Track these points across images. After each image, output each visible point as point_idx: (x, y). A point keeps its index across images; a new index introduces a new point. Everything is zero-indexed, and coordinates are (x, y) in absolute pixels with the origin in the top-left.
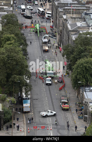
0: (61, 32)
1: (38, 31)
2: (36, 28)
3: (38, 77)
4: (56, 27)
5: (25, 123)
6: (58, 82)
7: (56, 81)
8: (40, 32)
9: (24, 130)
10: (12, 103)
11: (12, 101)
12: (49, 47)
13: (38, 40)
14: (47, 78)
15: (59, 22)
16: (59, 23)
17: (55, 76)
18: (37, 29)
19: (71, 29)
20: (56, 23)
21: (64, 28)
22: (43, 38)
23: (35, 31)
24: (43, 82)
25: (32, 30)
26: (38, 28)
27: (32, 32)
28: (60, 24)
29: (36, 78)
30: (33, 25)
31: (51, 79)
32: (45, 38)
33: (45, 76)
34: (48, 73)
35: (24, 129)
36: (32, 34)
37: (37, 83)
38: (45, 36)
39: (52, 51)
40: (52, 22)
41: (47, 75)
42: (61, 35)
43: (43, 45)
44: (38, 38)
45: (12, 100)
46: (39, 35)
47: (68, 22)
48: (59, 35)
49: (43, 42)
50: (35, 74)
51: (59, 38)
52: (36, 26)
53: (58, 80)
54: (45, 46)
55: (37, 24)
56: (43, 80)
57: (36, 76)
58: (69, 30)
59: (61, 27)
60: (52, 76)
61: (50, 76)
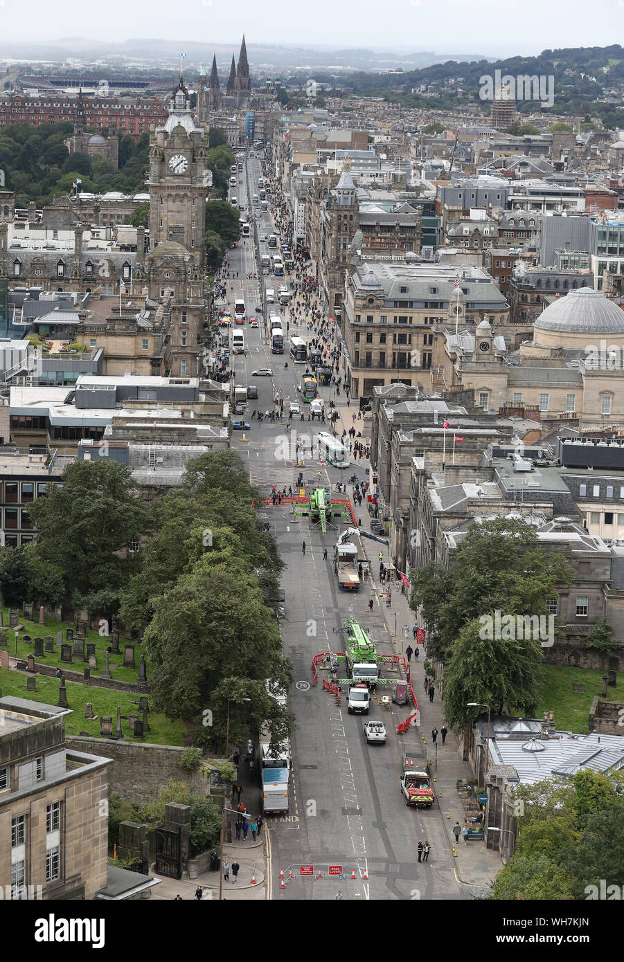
0: (406, 520)
1: (323, 516)
2: (314, 503)
3: (320, 686)
4: (388, 501)
5: (269, 852)
6: (394, 702)
7: (386, 699)
8: (328, 517)
9: (265, 878)
10: (220, 779)
11: (220, 773)
14: (353, 690)
15: (399, 481)
16: (399, 487)
17: (384, 681)
18: (317, 507)
19: (442, 510)
20: (389, 487)
21: (416, 504)
22: (340, 541)
23: (310, 514)
24: (338, 703)
25: (300, 510)
26: (321, 503)
27: (300, 519)
28: (403, 488)
29: (313, 686)
30: (302, 492)
31: (366, 691)
32: (346, 540)
33: (345, 681)
34: (358, 670)
35: (265, 873)
36: (300, 526)
37: (314, 707)
38: (346, 532)
39: (374, 587)
41: (355, 677)
42: (405, 530)
43: (341, 564)
44: (322, 538)
45: (221, 769)
46: (324, 531)
47: (433, 483)
48: (397, 530)
49: (341, 555)
50: (309, 672)
51: (397, 540)
52: (313, 497)
53: (394, 696)
54: (347, 569)
55: (317, 490)
56: (337, 695)
57: (312, 681)
58: (435, 513)
59: (405, 500)
61: (364, 679)
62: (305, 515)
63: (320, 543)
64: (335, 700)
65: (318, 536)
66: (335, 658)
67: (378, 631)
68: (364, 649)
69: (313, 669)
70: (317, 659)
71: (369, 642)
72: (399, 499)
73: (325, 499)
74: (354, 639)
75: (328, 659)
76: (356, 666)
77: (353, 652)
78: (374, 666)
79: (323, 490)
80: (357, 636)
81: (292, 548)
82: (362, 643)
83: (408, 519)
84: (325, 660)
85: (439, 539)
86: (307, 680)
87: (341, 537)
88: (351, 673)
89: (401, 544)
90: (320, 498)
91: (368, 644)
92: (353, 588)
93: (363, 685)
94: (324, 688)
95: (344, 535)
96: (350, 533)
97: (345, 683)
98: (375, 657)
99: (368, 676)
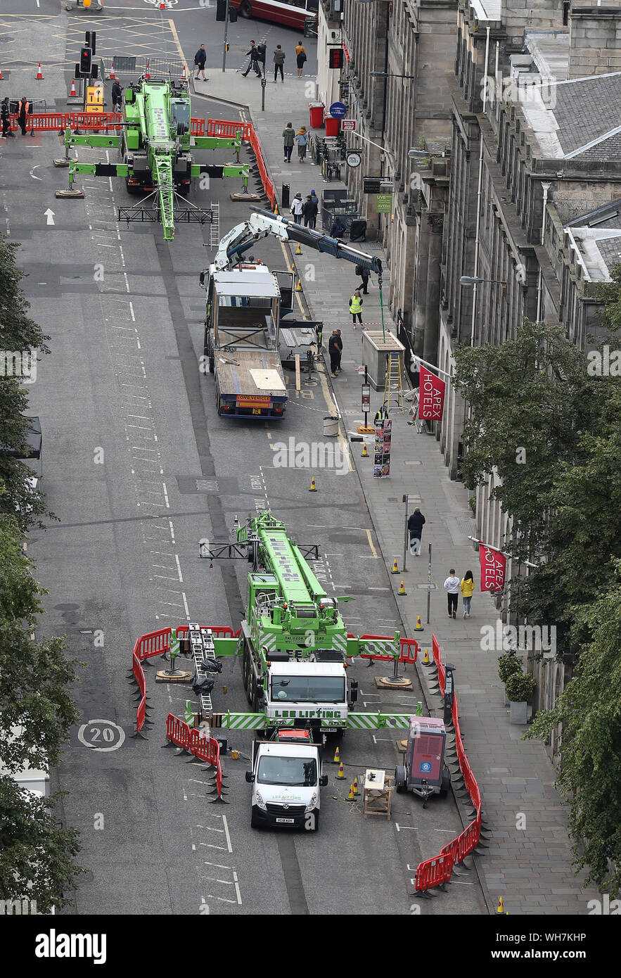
0: (440, 189)
1: (164, 177)
2: (133, 133)
3: (158, 735)
4: (379, 127)
6: (402, 789)
7: (377, 781)
8: (183, 179)
12: (288, 366)
13: (159, 285)
14: (266, 749)
15: (416, 64)
16: (416, 78)
17: (368, 718)
18: (143, 145)
19: (560, 155)
20: (384, 79)
21: (475, 138)
22: (222, 257)
23: (122, 168)
24: (218, 793)
25: (86, 154)
26: (159, 131)
27: (88, 184)
28: (431, 84)
29: (136, 736)
30: (98, 93)
31: (311, 752)
32: (240, 254)
33: (240, 720)
34: (284, 682)
36: (87, 209)
37: (138, 807)
38: (239, 229)
39: (334, 409)
40: (336, 59)
41: (273, 707)
42: (435, 223)
43: (224, 335)
44: (162, 250)
46: (168, 223)
47: (532, 68)
48: (411, 224)
49: (226, 303)
50: (121, 689)
51: (411, 256)
52: (130, 112)
53: (403, 770)
54: (243, 350)
55: (147, 88)
56: (213, 767)
57: (130, 722)
58: (537, 165)
59: (435, 122)
60: (330, 715)
61: (304, 714)
62: (104, 171)
63: (155, 265)
64: (206, 784)
65: (148, 241)
66: (206, 644)
67: (348, 556)
68: (302, 615)
69: (136, 679)
70: (149, 647)
71: (318, 590)
72: (418, 119)
73: (172, 118)
74: (271, 582)
75: (185, 648)
76: (277, 669)
77: (266, 622)
78: (336, 669)
79: (165, 89)
80: (280, 570)
81: (64, 280)
82: (296, 593)
83: (445, 187)
84: (175, 648)
85: (551, 252)
86: (115, 716)
87: (223, 246)
88: (260, 693)
89: (423, 269)
90: (154, 118)
91: (315, 597)
92: (264, 411)
93: (301, 734)
94: (172, 744)
95: (233, 238)
96: (254, 232)
97: (241, 727)
98: (337, 639)
99: (315, 702)
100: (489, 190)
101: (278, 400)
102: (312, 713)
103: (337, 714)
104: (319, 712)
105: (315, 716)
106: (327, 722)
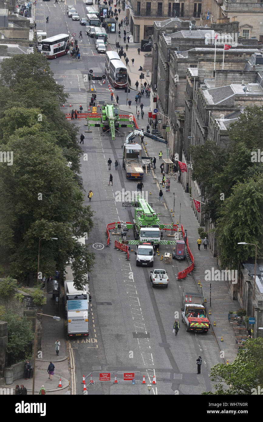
0: (182, 122)
1: (112, 125)
2: (104, 116)
3: (113, 246)
4: (166, 113)
5: (73, 365)
6: (174, 258)
7: (168, 255)
8: (117, 127)
9: (70, 384)
10: (32, 302)
11: (32, 298)
12: (144, 168)
13: (111, 151)
14: (139, 247)
15: (176, 93)
16: (176, 97)
17: (165, 242)
18: (107, 119)
19: (213, 104)
20: (167, 100)
21: (191, 106)
22: (127, 141)
23: (102, 125)
24: (128, 259)
25: (92, 122)
26: (111, 115)
27: (93, 129)
28: (180, 98)
29: (107, 247)
30: (94, 109)
31: (151, 247)
32: (131, 140)
33: (133, 242)
34: (144, 232)
35: (70, 380)
36: (93, 135)
37: (108, 261)
38: (132, 134)
39: (155, 177)
40: (155, 100)
41: (142, 239)
42: (181, 131)
43: (128, 160)
44: (112, 143)
45: (33, 295)
46: (113, 136)
47: (206, 87)
48: (175, 133)
49: (128, 152)
50: (103, 236)
51: (175, 141)
52: (103, 111)
53: (174, 253)
54: (132, 163)
55: (108, 106)
56: (127, 253)
57: (105, 243)
58: (208, 106)
59: (181, 107)
60: (156, 240)
61: (149, 240)
62: (97, 125)
63: (110, 147)
64: (125, 257)
65: (108, 142)
66: (124, 225)
67: (159, 209)
68: (149, 216)
69: (107, 234)
70: (110, 227)
71: (152, 211)
72: (176, 107)
73: (114, 112)
74: (141, 209)
75: (119, 227)
76: (142, 229)
77: (140, 218)
78: (157, 229)
79: (112, 106)
80: (143, 207)
81: (87, 150)
82: (147, 211)
83: (183, 121)
84: (117, 227)
85: (211, 127)
86: (102, 242)
87: (127, 138)
88: (138, 235)
89: (178, 143)
90: (110, 112)
91: (152, 213)
92: (138, 177)
93: (149, 244)
94: (116, 248)
95: (130, 136)
96: (135, 134)
97: (133, 244)
98: (157, 222)
99: (152, 237)
100: (195, 116)
101: (141, 174)
102: (151, 240)
103: (158, 240)
104: (153, 240)
105: (152, 241)
106: (155, 242)
